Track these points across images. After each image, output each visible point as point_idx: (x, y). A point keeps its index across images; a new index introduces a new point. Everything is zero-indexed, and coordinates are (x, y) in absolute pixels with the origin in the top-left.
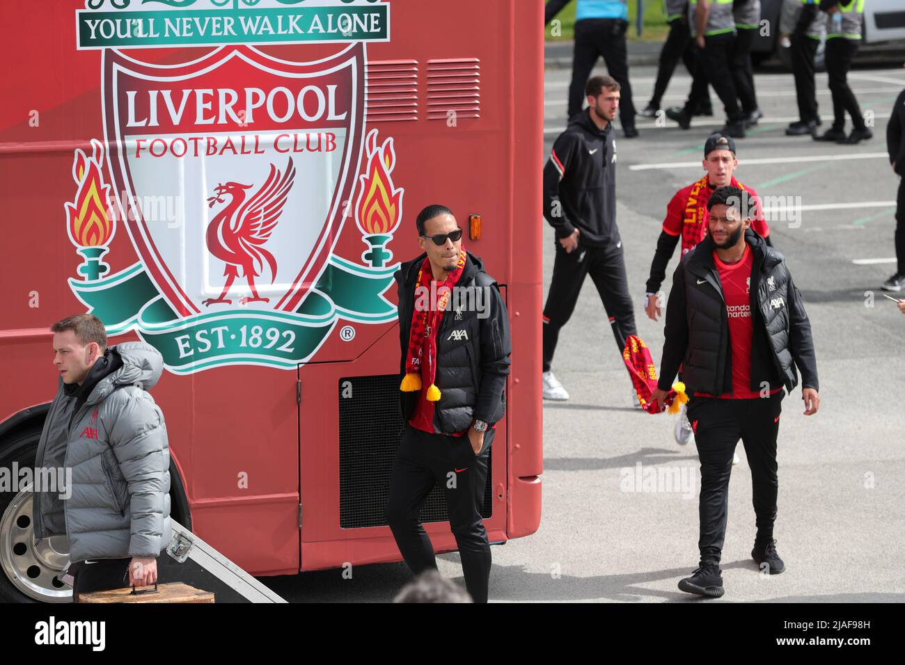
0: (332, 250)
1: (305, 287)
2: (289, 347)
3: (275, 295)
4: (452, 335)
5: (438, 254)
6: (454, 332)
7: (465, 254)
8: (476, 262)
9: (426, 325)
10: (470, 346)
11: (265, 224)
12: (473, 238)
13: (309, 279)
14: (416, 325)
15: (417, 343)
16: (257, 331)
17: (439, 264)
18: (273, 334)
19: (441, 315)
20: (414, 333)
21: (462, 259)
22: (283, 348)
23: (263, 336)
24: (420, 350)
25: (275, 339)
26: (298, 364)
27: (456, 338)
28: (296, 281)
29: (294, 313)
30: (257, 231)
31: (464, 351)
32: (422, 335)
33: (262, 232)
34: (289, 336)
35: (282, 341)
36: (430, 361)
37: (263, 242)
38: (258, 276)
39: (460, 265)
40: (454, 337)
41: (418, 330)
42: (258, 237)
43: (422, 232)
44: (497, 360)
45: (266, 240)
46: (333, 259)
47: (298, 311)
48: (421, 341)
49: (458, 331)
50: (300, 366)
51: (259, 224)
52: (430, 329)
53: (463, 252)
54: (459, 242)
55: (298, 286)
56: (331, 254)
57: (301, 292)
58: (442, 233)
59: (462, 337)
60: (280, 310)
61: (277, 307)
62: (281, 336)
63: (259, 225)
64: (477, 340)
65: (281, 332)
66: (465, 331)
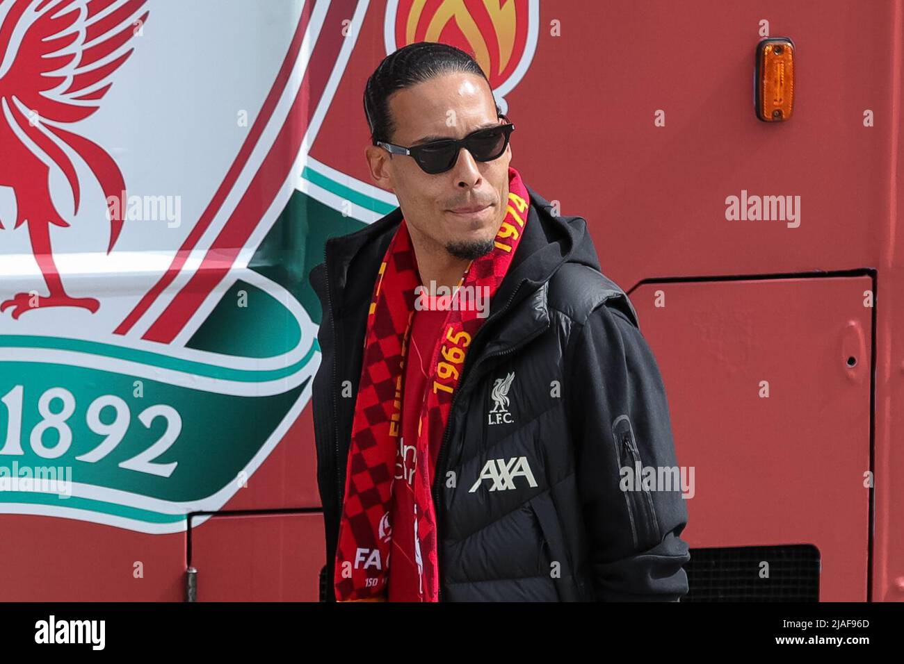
0: (305, 146)
1: (216, 265)
2: (161, 459)
3: (118, 285)
4: (483, 476)
5: (431, 201)
6: (490, 464)
7: (523, 205)
8: (557, 232)
9: (397, 440)
10: (544, 507)
11: (89, 56)
12: (767, 114)
13: (231, 239)
14: (366, 439)
15: (369, 499)
16: (56, 406)
17: (437, 236)
18: (108, 416)
19: (444, 409)
20: (360, 465)
21: (510, 219)
22: (140, 463)
23: (77, 422)
24: (384, 523)
25: (115, 433)
26: (190, 516)
27: (498, 486)
28: (189, 245)
29: (177, 348)
30: (63, 79)
31: (529, 524)
32: (387, 470)
33: (80, 82)
34: (160, 425)
35: (138, 439)
36: (419, 560)
37: (81, 113)
38: (65, 225)
39: (503, 241)
40: (491, 482)
41: (372, 457)
42: (67, 100)
43: (382, 132)
44: (642, 551)
45: (92, 110)
46: (310, 175)
47: (193, 343)
48: (386, 491)
49: (501, 462)
50: (197, 521)
51: (72, 56)
52: (410, 452)
53: (514, 197)
54: (501, 165)
55: (194, 262)
56: (303, 159)
57: (204, 281)
58: (444, 135)
59: (517, 480)
60: (134, 339)
61: (123, 329)
62: (135, 423)
63: (70, 58)
64: (566, 487)
65: (135, 413)
66: (523, 461)
